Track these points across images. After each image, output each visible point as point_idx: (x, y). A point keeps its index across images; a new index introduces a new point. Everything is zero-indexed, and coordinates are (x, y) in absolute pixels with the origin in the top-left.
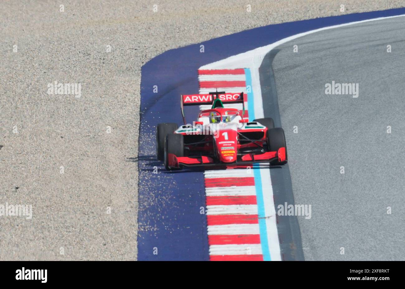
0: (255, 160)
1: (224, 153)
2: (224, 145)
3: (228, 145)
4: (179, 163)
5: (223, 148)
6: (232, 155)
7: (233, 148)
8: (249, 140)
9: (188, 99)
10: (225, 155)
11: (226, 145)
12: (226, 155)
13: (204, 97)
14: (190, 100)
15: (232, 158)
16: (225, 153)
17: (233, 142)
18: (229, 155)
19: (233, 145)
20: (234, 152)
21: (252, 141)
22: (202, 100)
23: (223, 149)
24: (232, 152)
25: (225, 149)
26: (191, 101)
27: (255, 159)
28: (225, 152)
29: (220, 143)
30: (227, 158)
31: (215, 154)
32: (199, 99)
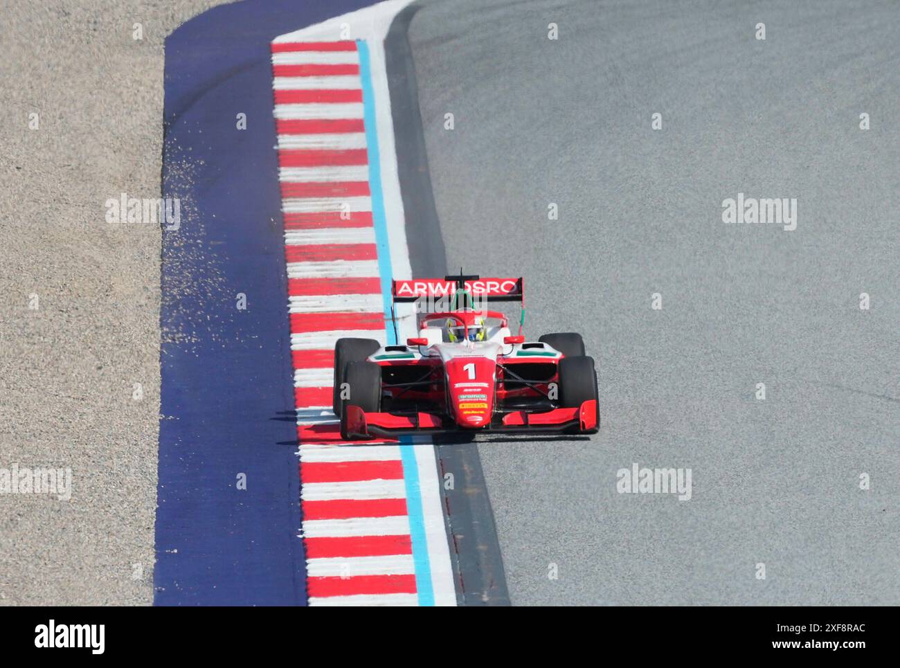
1: (465, 407)
2: (466, 390)
3: (475, 390)
5: (463, 397)
6: (482, 412)
7: (484, 397)
9: (405, 288)
10: (466, 412)
11: (470, 390)
12: (469, 412)
13: (439, 285)
14: (409, 290)
15: (480, 419)
16: (468, 407)
17: (486, 385)
18: (476, 412)
19: (484, 391)
20: (486, 406)
22: (434, 292)
23: (464, 400)
24: (482, 407)
25: (468, 400)
26: (411, 292)
28: (467, 406)
29: (457, 385)
30: (470, 419)
31: (447, 410)
32: (428, 290)
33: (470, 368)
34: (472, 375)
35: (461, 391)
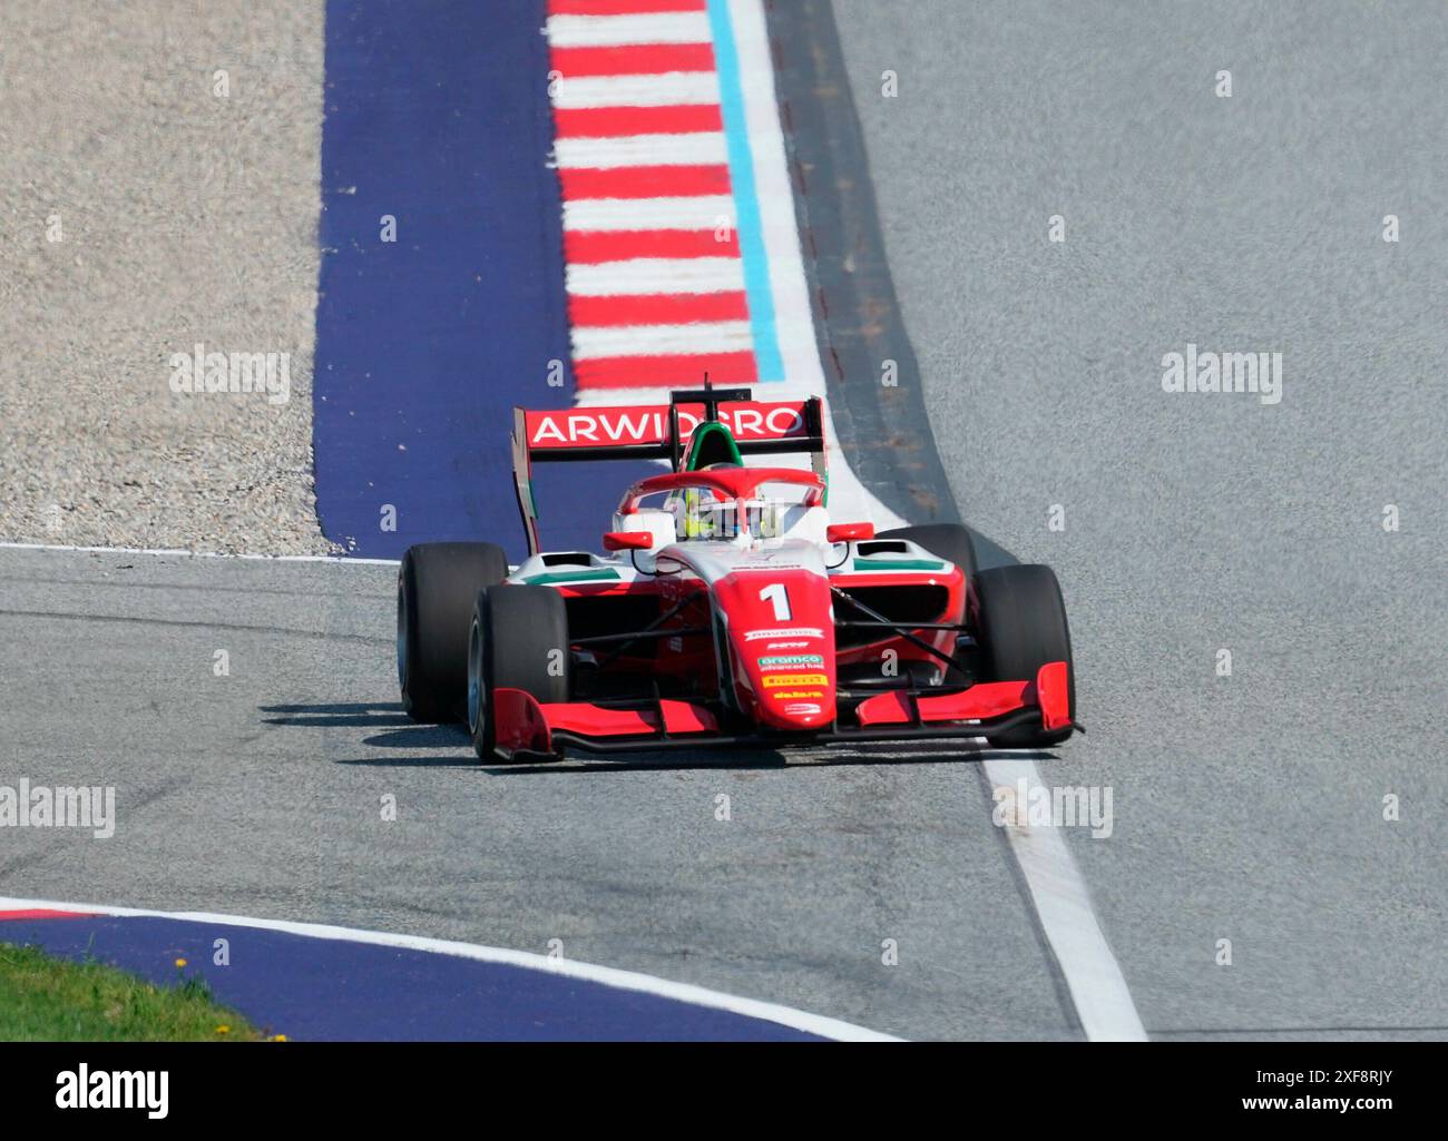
0: (925, 722)
1: (776, 684)
2: (772, 646)
3: (793, 645)
4: (554, 730)
5: (767, 663)
6: (817, 694)
7: (815, 660)
8: (884, 622)
9: (548, 430)
10: (778, 696)
11: (783, 645)
12: (787, 696)
13: (624, 420)
14: (557, 434)
15: (815, 709)
16: (781, 684)
17: (816, 633)
18: (803, 695)
19: (814, 646)
20: (823, 680)
21: (900, 626)
22: (615, 436)
23: (770, 668)
24: (816, 682)
25: (781, 668)
26: (563, 439)
27: (923, 718)
28: (780, 681)
29: (751, 636)
30: (792, 710)
31: (723, 692)
32: (600, 431)
33: (776, 594)
34: (782, 611)
35: (761, 647)
